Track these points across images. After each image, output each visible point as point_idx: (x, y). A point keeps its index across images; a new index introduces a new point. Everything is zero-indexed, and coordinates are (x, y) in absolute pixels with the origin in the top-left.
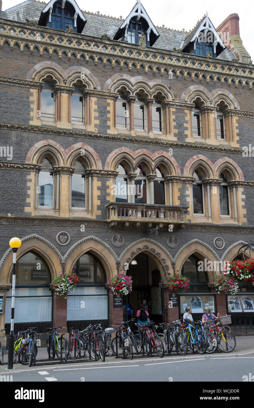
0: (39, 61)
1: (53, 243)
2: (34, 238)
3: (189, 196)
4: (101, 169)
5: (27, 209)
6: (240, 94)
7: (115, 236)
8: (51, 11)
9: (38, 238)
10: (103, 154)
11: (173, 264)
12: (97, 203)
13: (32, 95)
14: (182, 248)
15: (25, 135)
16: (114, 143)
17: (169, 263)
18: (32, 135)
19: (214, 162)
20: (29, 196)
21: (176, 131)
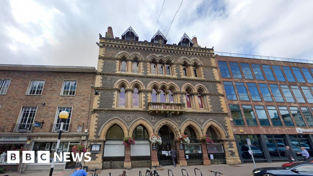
0: (120, 51)
1: (124, 121)
2: (116, 118)
3: (184, 100)
4: (145, 89)
5: (113, 106)
6: (202, 59)
7: (152, 118)
8: (125, 36)
9: (117, 119)
10: (146, 84)
11: (180, 130)
12: (143, 103)
13: (117, 62)
14: (184, 123)
15: (114, 77)
16: (150, 79)
17: (178, 130)
18: (116, 77)
19: (194, 85)
20: (114, 101)
21: (177, 74)
